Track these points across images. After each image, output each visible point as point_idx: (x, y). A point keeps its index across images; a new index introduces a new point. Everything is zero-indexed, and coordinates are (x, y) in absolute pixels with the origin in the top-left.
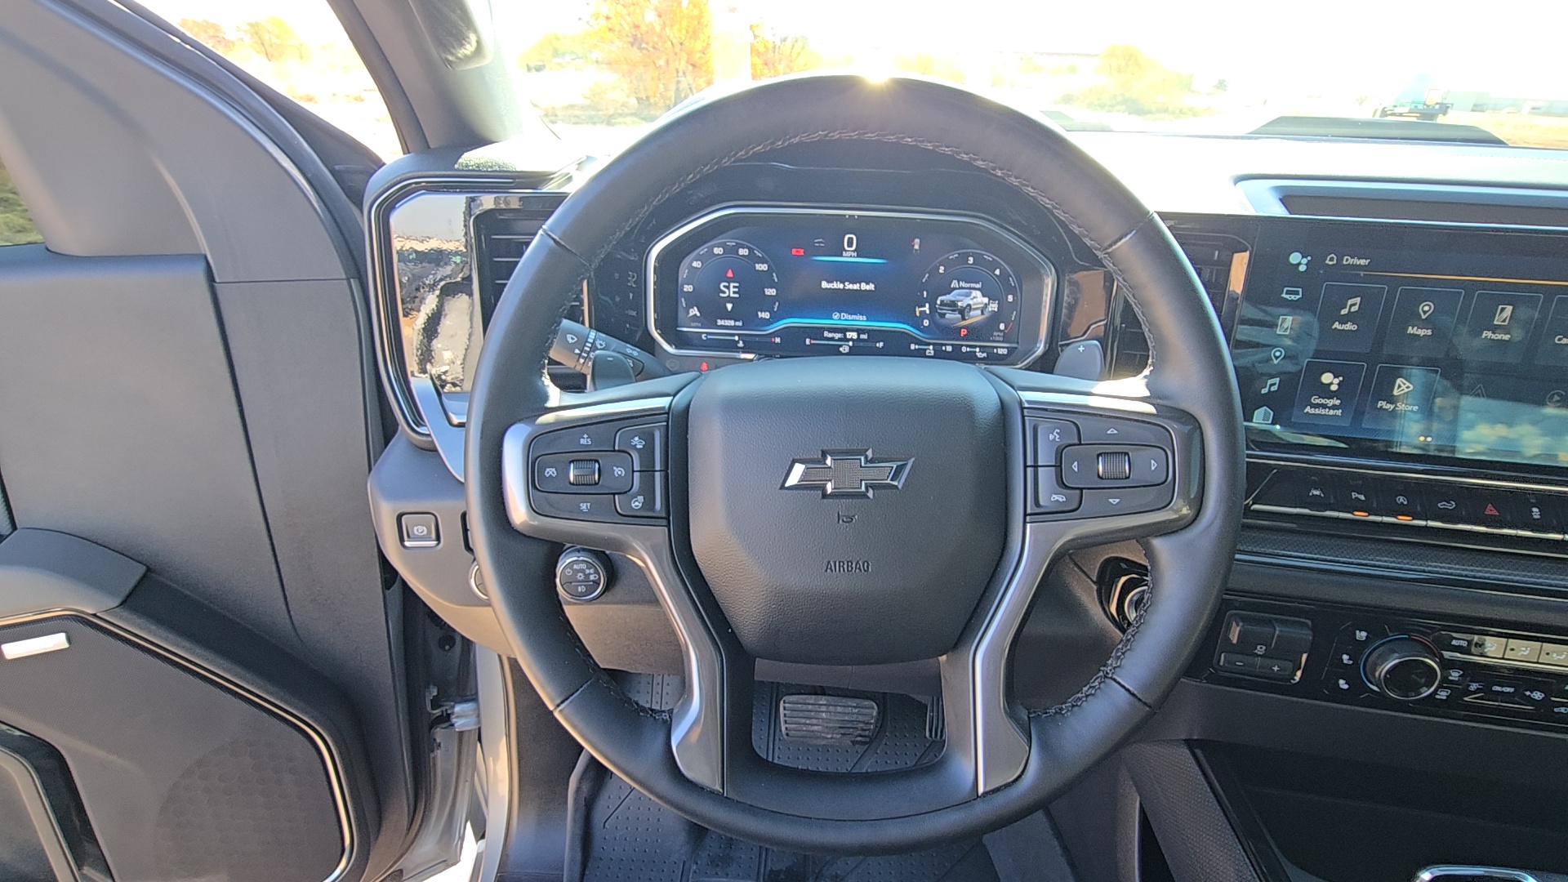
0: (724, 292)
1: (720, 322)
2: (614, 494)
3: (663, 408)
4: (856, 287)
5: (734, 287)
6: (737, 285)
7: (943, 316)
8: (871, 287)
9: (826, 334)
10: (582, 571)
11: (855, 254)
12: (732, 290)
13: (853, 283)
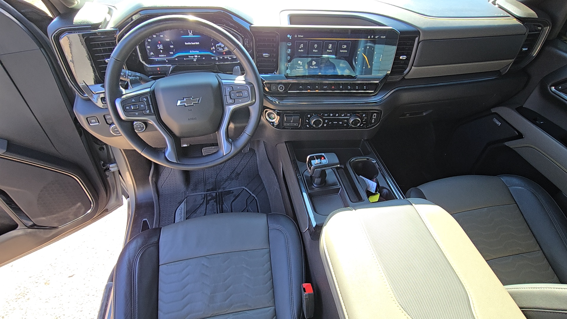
0: (159, 48)
1: (160, 56)
2: (142, 111)
3: (149, 91)
4: (194, 44)
5: (161, 46)
6: (162, 45)
7: (218, 49)
8: (198, 43)
9: (189, 57)
10: (139, 125)
11: (192, 35)
12: (161, 47)
13: (193, 42)
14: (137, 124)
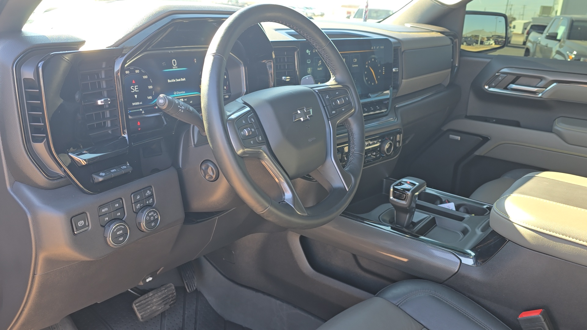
0: (133, 90)
1: (134, 104)
4: (179, 80)
6: (137, 86)
8: (184, 79)
10: (152, 215)
11: (177, 67)
12: (136, 89)
14: (150, 214)
